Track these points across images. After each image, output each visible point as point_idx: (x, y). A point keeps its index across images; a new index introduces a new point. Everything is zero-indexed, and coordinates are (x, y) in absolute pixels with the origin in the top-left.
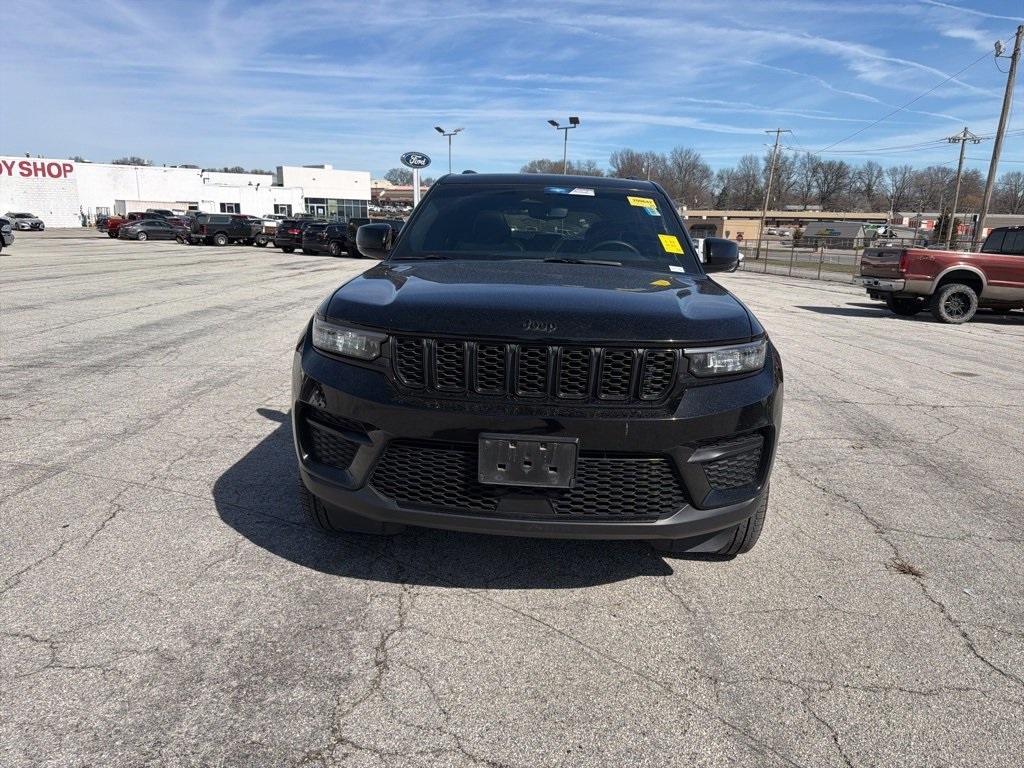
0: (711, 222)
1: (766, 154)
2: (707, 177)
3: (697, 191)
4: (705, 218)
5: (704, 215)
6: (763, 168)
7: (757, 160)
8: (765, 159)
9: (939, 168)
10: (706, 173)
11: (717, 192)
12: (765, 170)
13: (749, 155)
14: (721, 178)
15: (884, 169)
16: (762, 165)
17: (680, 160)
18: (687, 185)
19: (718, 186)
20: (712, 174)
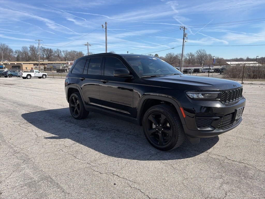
0: (18, 65)
1: (29, 46)
2: (12, 52)
3: (10, 56)
4: (16, 64)
5: (16, 63)
6: (29, 50)
7: (27, 48)
8: (29, 47)
9: (73, 51)
10: (11, 51)
11: (16, 56)
12: (30, 50)
13: (24, 46)
14: (16, 52)
15: (61, 51)
16: (29, 49)
17: (2, 47)
18: (6, 54)
19: (16, 55)
20: (13, 51)
